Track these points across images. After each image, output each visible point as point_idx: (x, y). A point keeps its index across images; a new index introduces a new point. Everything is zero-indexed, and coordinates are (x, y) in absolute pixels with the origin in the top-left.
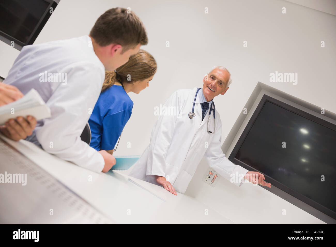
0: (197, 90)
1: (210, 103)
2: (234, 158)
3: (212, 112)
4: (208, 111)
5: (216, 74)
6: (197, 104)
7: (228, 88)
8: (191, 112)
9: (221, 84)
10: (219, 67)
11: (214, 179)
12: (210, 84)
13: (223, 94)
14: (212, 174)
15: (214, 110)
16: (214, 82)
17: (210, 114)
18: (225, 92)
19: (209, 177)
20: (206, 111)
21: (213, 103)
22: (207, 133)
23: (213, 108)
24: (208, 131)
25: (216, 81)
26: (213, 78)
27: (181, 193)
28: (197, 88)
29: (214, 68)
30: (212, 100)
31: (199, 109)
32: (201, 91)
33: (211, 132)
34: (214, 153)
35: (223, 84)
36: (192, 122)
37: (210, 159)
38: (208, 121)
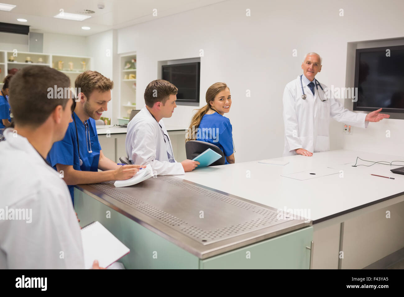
0: (300, 77)
1: (314, 82)
2: (357, 107)
3: (319, 87)
4: (315, 88)
5: (310, 60)
6: (305, 87)
7: (322, 66)
8: (303, 94)
9: (316, 65)
10: (309, 54)
11: (350, 129)
12: (309, 68)
13: (319, 71)
14: (347, 126)
15: (319, 84)
16: (311, 66)
17: (317, 89)
18: (321, 69)
19: (346, 130)
20: (313, 88)
21: (316, 80)
22: (323, 103)
23: (317, 83)
24: (322, 101)
25: (312, 65)
26: (309, 63)
27: (326, 151)
28: (300, 76)
29: (305, 56)
30: (314, 78)
31: (308, 90)
32: (304, 77)
33: (325, 100)
34: (337, 112)
35: (317, 64)
36: (307, 101)
37: (336, 117)
38: (319, 95)
